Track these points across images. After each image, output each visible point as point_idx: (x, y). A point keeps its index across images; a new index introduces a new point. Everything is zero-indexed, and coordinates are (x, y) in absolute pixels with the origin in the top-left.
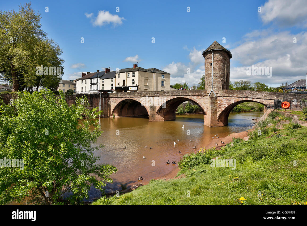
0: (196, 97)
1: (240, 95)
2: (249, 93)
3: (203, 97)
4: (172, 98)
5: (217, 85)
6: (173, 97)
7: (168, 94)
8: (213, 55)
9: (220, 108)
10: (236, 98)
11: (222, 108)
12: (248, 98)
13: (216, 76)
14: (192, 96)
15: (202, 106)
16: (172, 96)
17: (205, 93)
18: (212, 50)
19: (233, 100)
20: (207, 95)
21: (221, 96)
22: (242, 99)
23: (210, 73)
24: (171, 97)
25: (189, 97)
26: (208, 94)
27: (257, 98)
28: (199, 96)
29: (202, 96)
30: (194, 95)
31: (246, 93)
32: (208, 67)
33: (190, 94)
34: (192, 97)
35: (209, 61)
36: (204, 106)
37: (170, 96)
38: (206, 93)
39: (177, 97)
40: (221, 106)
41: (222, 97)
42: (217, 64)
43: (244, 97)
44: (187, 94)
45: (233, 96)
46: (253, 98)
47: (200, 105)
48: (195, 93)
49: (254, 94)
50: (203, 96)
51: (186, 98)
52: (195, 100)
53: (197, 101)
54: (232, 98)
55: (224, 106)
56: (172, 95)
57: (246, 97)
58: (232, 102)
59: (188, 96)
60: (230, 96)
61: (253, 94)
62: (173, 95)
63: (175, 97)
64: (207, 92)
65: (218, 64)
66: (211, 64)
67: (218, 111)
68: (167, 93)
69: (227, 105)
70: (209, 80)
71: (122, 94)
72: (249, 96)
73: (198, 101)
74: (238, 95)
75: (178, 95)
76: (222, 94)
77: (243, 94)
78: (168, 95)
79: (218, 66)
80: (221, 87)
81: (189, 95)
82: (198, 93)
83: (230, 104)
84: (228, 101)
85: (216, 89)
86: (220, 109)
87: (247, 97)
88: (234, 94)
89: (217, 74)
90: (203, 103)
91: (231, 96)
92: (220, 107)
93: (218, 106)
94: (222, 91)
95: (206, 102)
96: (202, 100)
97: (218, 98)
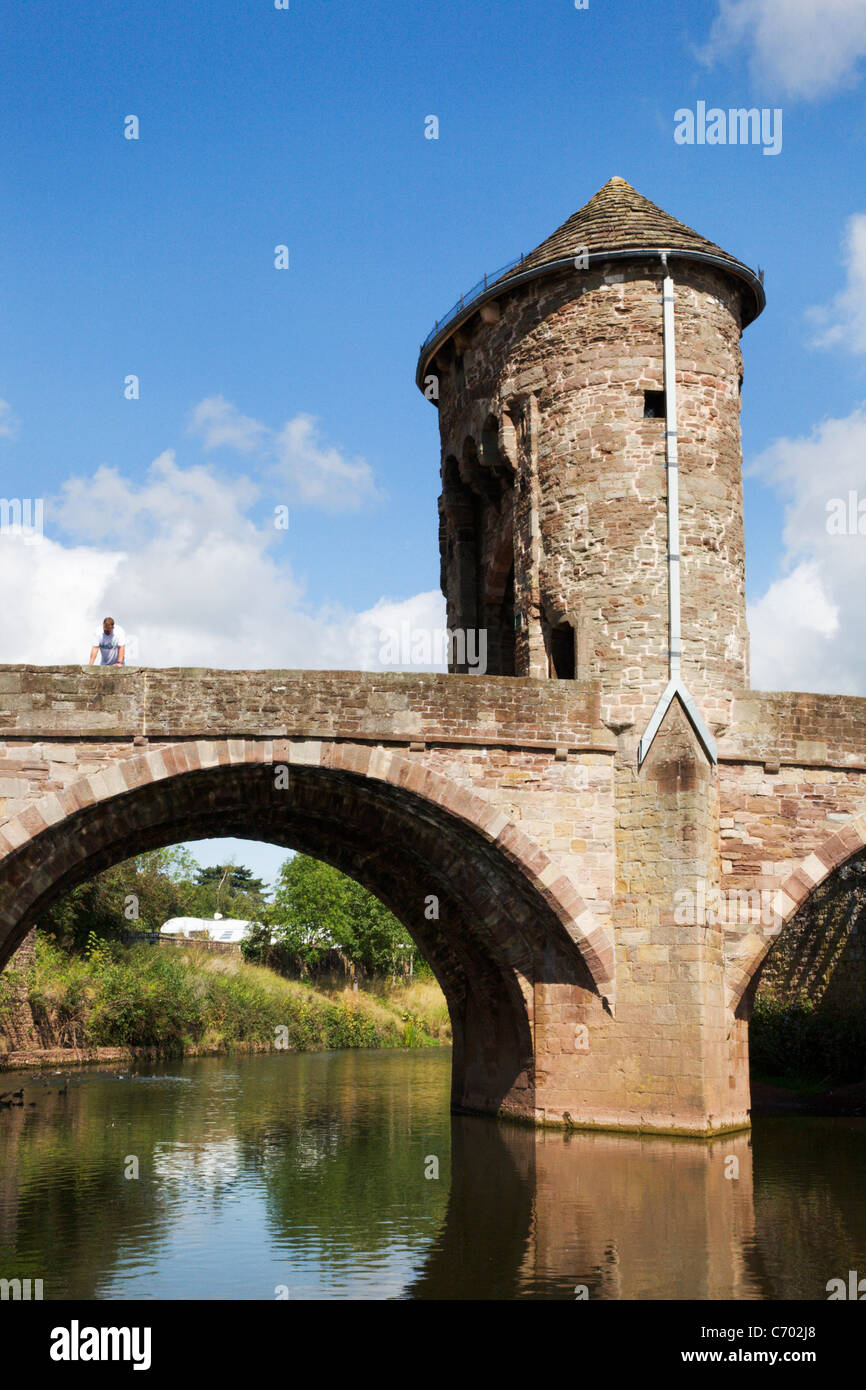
0: (478, 771)
3: (553, 768)
4: (159, 773)
6: (169, 761)
7: (97, 704)
8: (669, 307)
13: (703, 537)
14: (430, 746)
15: (546, 878)
16: (155, 738)
17: (579, 716)
18: (664, 253)
20: (608, 740)
21: (762, 764)
23: (635, 491)
24: (142, 765)
25: (395, 762)
26: (618, 730)
28: (511, 748)
29: (552, 751)
30: (460, 737)
32: (614, 425)
33: (410, 723)
34: (425, 760)
35: (623, 361)
36: (571, 874)
37: (129, 739)
38: (590, 716)
39: (237, 753)
40: (756, 870)
41: (768, 772)
42: (705, 410)
44: (370, 727)
47: (529, 860)
48: (472, 717)
50: (563, 759)
51: (354, 768)
52: (465, 799)
53: (489, 811)
55: (784, 869)
56: (165, 727)
59: (372, 743)
62: (182, 729)
63: (208, 756)
64: (610, 709)
65: (713, 416)
66: (655, 404)
68: (82, 692)
69: (821, 856)
70: (630, 578)
73: (505, 819)
75: (249, 737)
76: (767, 734)
78: (105, 721)
79: (712, 432)
81: (397, 732)
82: (503, 716)
83: (850, 848)
84: (824, 818)
85: (712, 675)
89: (712, 522)
90: (565, 842)
92: (749, 881)
93: (728, 867)
94: (769, 710)
95: (594, 827)
96: (548, 804)
97: (726, 785)
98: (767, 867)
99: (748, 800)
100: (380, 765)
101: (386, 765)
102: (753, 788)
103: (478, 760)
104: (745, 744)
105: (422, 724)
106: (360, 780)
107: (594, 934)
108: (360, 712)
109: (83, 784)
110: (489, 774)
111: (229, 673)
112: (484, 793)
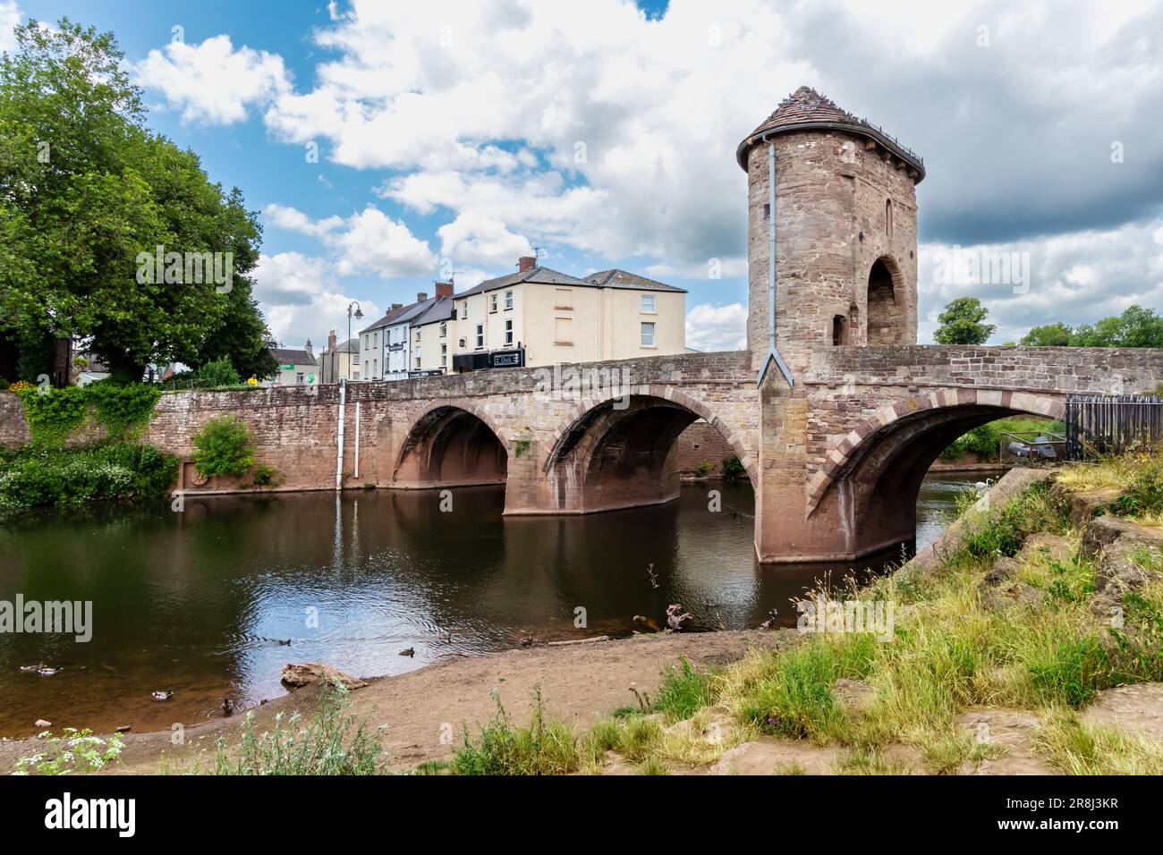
0: (704, 394)
1: (923, 374)
2: (978, 361)
3: (734, 392)
5: (797, 321)
8: (773, 160)
9: (821, 451)
10: (906, 390)
11: (828, 452)
12: (975, 390)
13: (792, 272)
14: (684, 384)
15: (732, 440)
17: (743, 367)
19: (886, 406)
20: (752, 377)
22: (940, 397)
23: (761, 257)
25: (673, 392)
27: (1031, 392)
28: (716, 384)
29: (732, 384)
30: (696, 380)
31: (962, 359)
32: (755, 226)
33: (678, 376)
34: (684, 391)
35: (758, 192)
36: (741, 439)
38: (747, 367)
40: (824, 439)
41: (830, 388)
42: (795, 206)
43: (950, 387)
44: (664, 378)
45: (890, 381)
46: (1008, 392)
47: (723, 433)
48: (699, 371)
49: (1012, 368)
50: (737, 387)
51: (660, 395)
52: (699, 406)
54: (884, 391)
55: (837, 439)
57: (964, 385)
58: (884, 417)
59: (665, 385)
60: (871, 383)
61: (1005, 368)
64: (755, 363)
65: (799, 208)
66: (767, 211)
67: (810, 466)
69: (858, 432)
71: (426, 385)
72: (979, 381)
73: (713, 415)
74: (916, 374)
76: (829, 370)
77: (945, 367)
79: (801, 215)
80: (821, 335)
81: (673, 379)
83: (874, 427)
84: (860, 412)
85: (796, 342)
86: (820, 460)
87: (969, 385)
88: (893, 372)
89: (798, 264)
90: (739, 425)
91: (874, 380)
92: (820, 444)
93: (810, 437)
94: (831, 357)
95: (751, 418)
96: (732, 408)
97: (810, 396)
98: (829, 437)
99: (821, 403)
100: (669, 393)
101: (671, 393)
102: (823, 397)
103: (704, 390)
104: (818, 375)
105: (682, 375)
106: (662, 400)
107: (750, 467)
108: (659, 373)
109: (583, 405)
110: (708, 395)
111: (620, 361)
112: (706, 404)
